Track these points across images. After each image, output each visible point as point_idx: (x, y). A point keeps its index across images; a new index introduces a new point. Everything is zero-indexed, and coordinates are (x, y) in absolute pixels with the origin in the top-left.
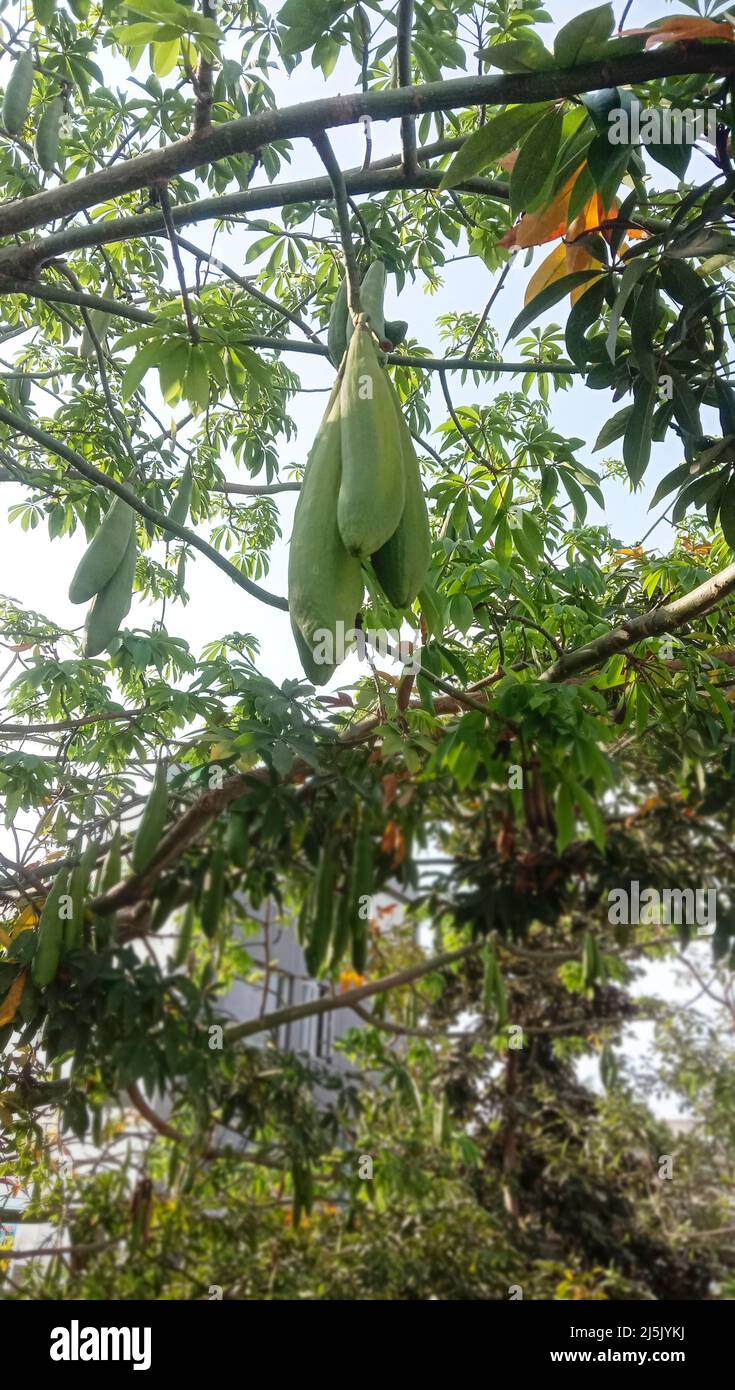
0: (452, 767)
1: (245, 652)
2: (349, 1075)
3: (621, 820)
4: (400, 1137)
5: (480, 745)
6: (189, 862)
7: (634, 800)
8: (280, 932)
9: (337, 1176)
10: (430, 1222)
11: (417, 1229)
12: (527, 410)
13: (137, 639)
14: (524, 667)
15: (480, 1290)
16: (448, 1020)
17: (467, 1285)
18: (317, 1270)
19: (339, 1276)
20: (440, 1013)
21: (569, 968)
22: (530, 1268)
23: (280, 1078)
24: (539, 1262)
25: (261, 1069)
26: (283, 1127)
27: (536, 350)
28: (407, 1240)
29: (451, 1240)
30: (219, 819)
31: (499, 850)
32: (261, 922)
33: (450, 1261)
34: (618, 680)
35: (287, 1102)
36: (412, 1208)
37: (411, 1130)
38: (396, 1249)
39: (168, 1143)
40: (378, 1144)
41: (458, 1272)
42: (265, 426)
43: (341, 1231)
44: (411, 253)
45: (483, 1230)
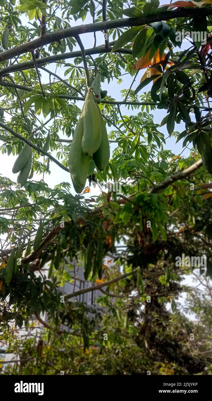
0: (122, 218)
1: (66, 187)
2: (98, 309)
3: (175, 234)
4: (114, 327)
5: (130, 212)
6: (50, 248)
7: (179, 228)
8: (78, 268)
9: (96, 338)
10: (123, 351)
11: (120, 353)
12: (147, 117)
13: (33, 183)
14: (145, 190)
15: (138, 371)
16: (128, 293)
17: (134, 369)
18: (91, 365)
19: (97, 367)
20: (126, 291)
21: (162, 277)
22: (153, 364)
23: (78, 310)
24: (155, 362)
25: (73, 308)
26: (80, 324)
27: (145, 99)
28: (117, 356)
29: (130, 356)
30: (58, 235)
31: (140, 243)
32: (73, 265)
33: (130, 362)
34: (171, 193)
35: (80, 317)
36: (118, 347)
37: (117, 325)
38: (114, 359)
39: (47, 330)
40: (108, 329)
41: (132, 365)
42: (71, 123)
43: (98, 354)
44: (111, 72)
45: (139, 353)
